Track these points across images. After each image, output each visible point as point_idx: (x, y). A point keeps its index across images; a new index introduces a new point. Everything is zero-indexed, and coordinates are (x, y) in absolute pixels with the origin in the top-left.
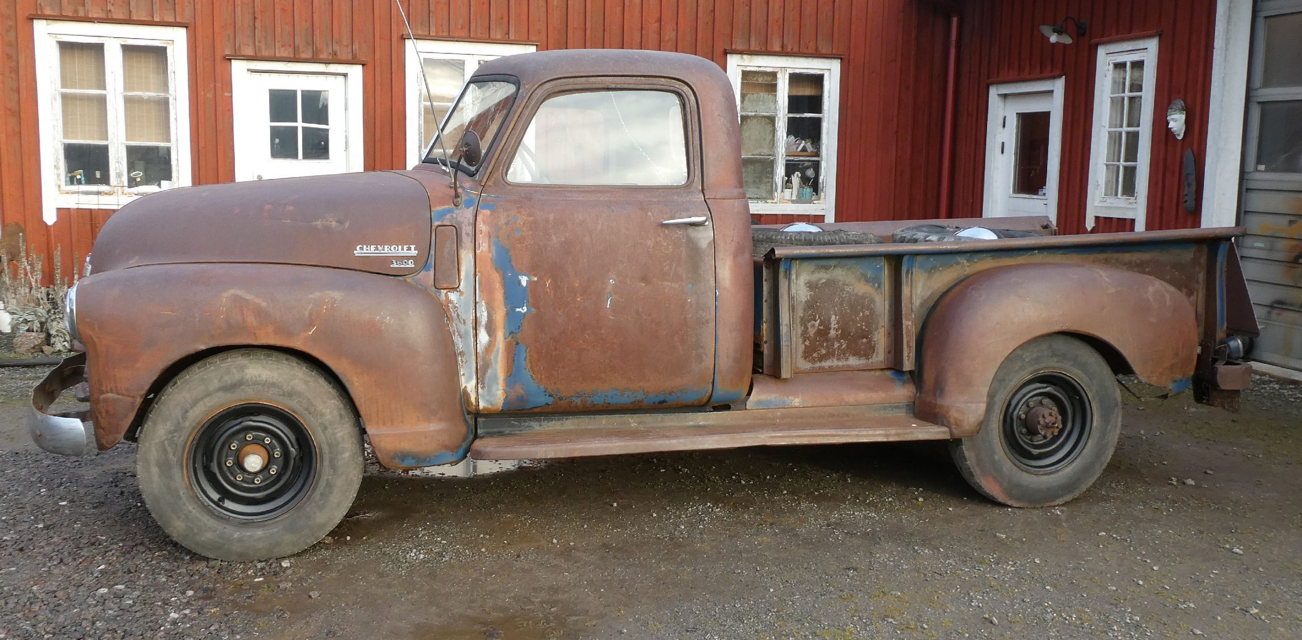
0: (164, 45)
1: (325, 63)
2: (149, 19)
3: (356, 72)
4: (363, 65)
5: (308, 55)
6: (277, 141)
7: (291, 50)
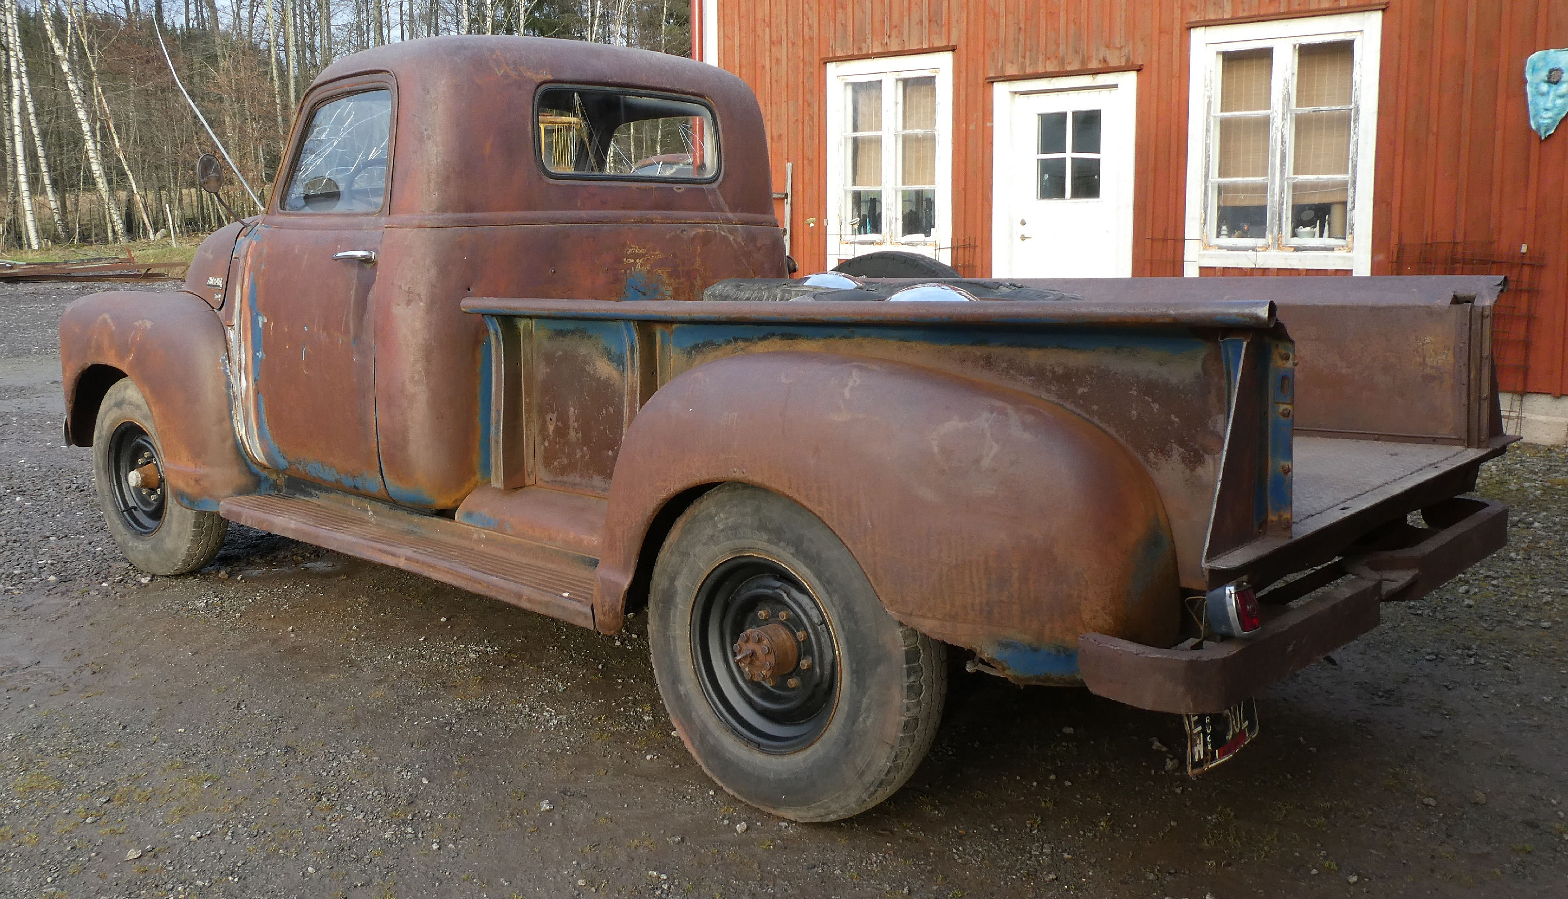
0: (933, 75)
1: (1093, 74)
2: (919, 47)
3: (1129, 81)
4: (1138, 71)
5: (1075, 66)
6: (1046, 176)
7: (1055, 62)
